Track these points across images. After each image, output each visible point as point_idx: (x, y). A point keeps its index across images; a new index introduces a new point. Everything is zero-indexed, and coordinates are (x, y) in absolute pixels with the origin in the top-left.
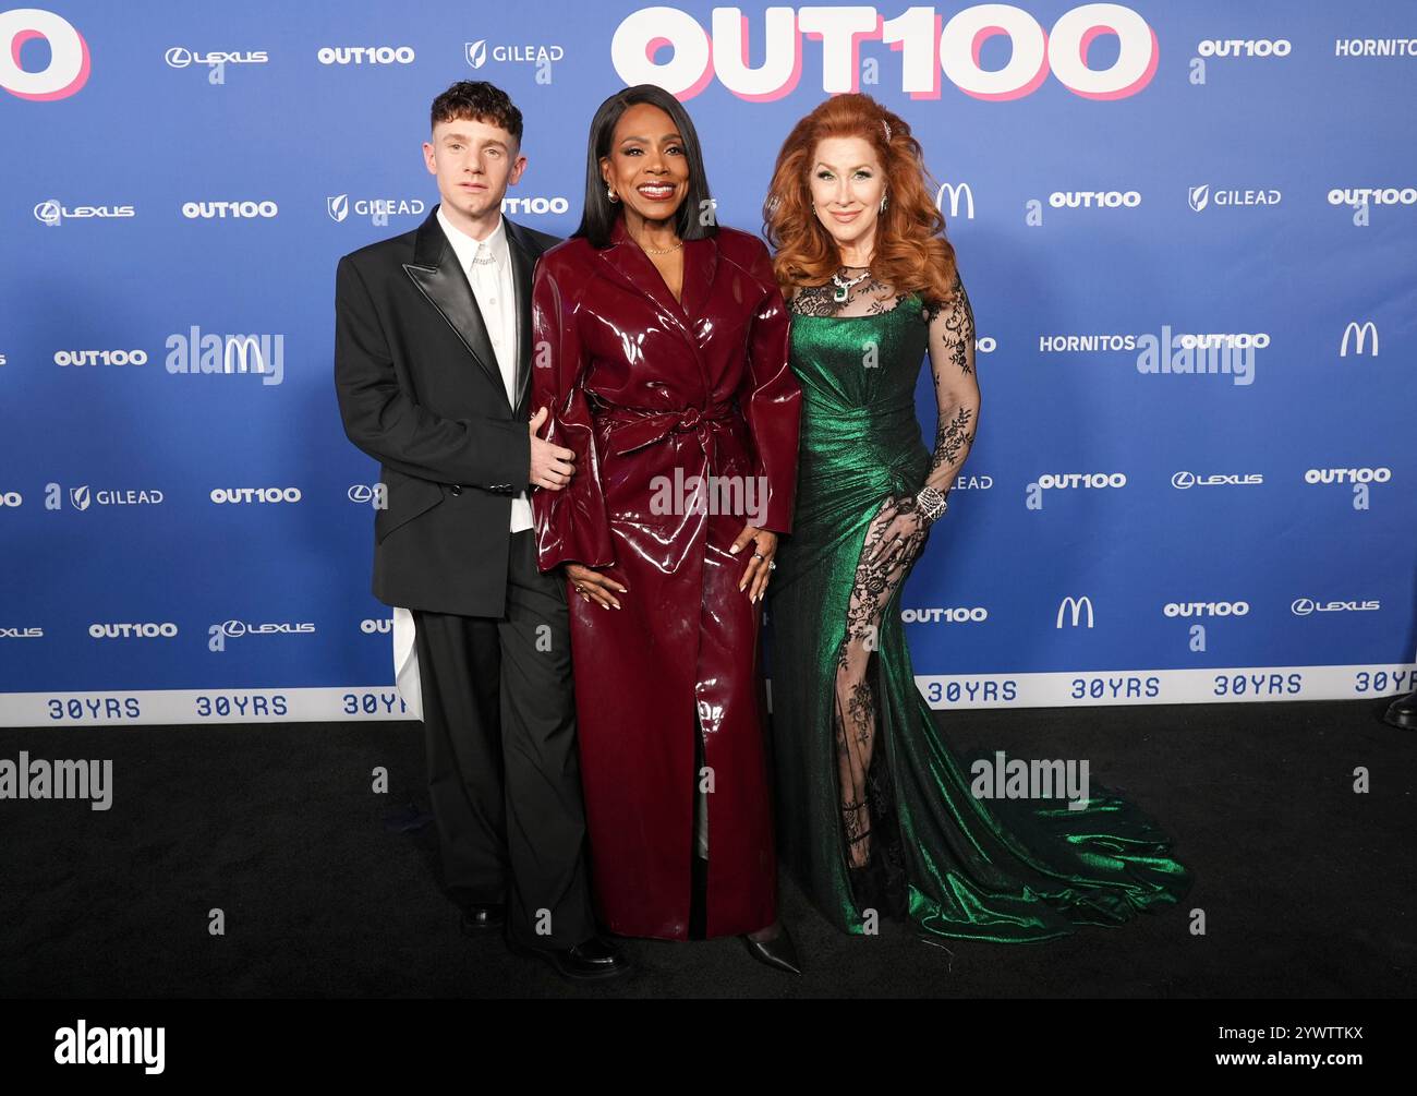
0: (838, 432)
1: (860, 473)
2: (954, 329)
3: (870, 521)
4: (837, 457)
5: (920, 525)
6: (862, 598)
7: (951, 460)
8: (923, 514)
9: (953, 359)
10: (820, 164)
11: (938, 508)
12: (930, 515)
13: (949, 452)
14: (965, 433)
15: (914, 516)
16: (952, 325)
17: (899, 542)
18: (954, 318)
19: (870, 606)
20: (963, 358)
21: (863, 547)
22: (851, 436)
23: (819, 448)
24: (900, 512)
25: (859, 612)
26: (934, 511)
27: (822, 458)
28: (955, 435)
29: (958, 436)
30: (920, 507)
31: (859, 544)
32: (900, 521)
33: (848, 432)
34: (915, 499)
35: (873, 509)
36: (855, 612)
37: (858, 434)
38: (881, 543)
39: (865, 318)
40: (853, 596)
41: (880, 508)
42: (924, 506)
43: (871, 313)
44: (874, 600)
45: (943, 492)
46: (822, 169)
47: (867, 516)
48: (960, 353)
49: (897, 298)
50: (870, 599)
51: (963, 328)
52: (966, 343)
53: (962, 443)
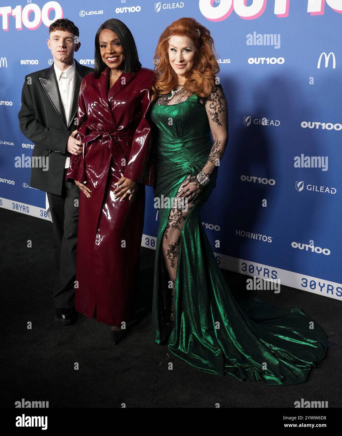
0: (171, 148)
1: (179, 164)
2: (213, 108)
3: (181, 183)
4: (171, 158)
5: (198, 187)
6: (175, 212)
7: (211, 161)
8: (199, 183)
9: (213, 120)
10: (171, 45)
11: (205, 180)
12: (202, 183)
13: (211, 158)
14: (218, 150)
15: (195, 183)
16: (212, 106)
17: (188, 193)
18: (213, 104)
19: (178, 215)
20: (218, 120)
21: (177, 192)
22: (175, 150)
23: (165, 154)
24: (190, 181)
25: (174, 217)
26: (203, 181)
27: (167, 158)
28: (214, 151)
29: (215, 151)
30: (198, 180)
31: (176, 191)
32: (190, 185)
33: (174, 149)
34: (196, 177)
35: (183, 178)
36: (172, 217)
37: (177, 149)
38: (182, 192)
39: (174, 105)
40: (172, 211)
41: (186, 178)
42: (199, 180)
43: (177, 103)
44: (180, 213)
45: (208, 174)
46: (172, 47)
47: (181, 181)
48: (216, 117)
49: (188, 97)
50: (178, 213)
51: (217, 107)
52: (219, 114)
53: (216, 154)
